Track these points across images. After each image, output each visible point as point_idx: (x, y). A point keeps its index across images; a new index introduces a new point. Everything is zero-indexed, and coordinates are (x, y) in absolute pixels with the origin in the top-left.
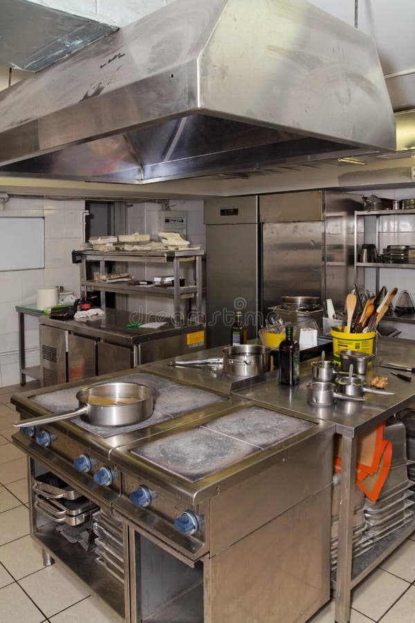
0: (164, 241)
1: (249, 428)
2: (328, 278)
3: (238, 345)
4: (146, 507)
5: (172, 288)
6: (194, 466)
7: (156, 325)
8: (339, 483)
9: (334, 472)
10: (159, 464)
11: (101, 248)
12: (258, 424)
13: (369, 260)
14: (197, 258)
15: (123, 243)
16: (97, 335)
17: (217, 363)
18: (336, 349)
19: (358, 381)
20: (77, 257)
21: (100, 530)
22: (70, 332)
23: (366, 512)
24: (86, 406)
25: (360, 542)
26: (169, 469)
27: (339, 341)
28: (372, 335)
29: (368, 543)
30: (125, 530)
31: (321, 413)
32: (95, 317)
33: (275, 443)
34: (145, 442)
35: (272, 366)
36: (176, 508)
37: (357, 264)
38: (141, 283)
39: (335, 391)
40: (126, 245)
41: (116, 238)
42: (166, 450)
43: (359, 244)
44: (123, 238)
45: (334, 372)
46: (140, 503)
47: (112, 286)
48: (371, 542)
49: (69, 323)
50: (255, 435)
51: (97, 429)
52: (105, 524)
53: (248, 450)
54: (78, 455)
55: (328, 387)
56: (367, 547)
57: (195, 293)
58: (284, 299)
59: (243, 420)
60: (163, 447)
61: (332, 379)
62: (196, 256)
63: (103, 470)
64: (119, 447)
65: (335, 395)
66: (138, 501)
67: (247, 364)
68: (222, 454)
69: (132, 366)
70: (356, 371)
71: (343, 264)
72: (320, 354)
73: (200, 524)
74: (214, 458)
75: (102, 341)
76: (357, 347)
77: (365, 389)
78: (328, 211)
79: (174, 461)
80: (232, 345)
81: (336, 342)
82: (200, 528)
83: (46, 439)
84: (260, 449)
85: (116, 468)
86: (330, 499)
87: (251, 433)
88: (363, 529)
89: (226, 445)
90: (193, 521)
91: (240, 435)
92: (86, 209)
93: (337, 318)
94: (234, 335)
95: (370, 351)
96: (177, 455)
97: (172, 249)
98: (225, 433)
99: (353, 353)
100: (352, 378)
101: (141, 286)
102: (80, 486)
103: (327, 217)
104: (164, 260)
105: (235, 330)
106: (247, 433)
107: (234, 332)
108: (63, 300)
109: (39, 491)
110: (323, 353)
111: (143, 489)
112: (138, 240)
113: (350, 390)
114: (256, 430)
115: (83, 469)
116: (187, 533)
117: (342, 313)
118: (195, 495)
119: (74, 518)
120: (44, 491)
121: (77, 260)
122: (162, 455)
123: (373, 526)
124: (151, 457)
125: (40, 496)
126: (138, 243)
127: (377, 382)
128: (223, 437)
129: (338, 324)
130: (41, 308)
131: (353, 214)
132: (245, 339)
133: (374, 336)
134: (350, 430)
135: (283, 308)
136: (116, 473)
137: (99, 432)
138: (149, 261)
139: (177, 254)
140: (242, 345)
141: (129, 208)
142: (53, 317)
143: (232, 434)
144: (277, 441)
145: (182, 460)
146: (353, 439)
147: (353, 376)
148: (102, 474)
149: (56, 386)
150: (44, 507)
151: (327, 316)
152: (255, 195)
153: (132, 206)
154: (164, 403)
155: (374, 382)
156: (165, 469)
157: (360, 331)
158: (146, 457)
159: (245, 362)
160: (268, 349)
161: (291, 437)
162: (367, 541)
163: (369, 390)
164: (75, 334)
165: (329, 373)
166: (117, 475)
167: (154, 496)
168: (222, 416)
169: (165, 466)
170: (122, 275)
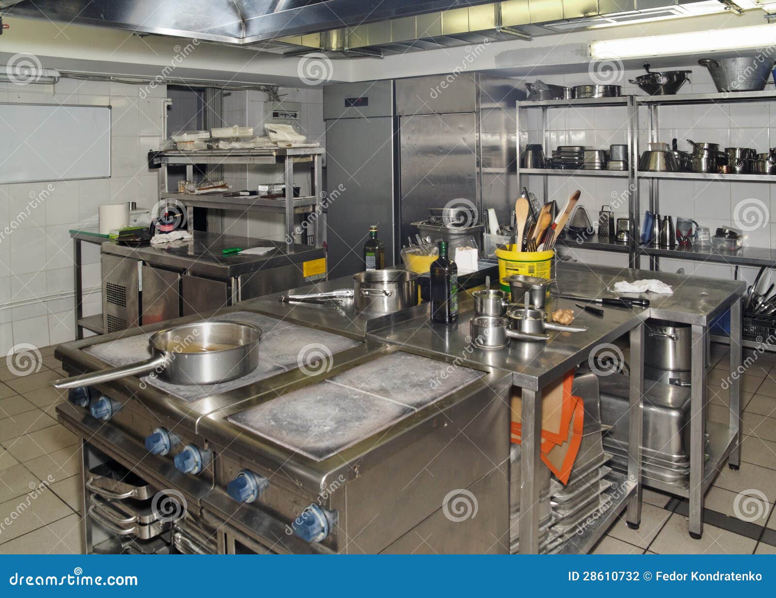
0: (272, 135)
1: (395, 381)
2: (484, 187)
3: (373, 270)
4: (252, 504)
5: (282, 199)
6: (321, 436)
7: (261, 251)
8: (519, 458)
9: (511, 443)
10: (271, 436)
11: (189, 147)
12: (406, 376)
13: (535, 165)
14: (316, 157)
15: (217, 140)
16: (180, 266)
17: (346, 296)
18: (503, 274)
19: (536, 315)
20: (154, 160)
21: (184, 543)
22: (144, 264)
23: (552, 498)
24: (164, 354)
25: (547, 542)
26: (285, 442)
27: (506, 264)
28: (549, 254)
29: (556, 543)
30: (220, 540)
31: (491, 359)
32: (180, 242)
33: (433, 400)
34: (249, 405)
35: (420, 300)
36: (295, 502)
37: (520, 170)
38: (241, 193)
39: (508, 328)
40: (221, 142)
41: (208, 134)
42: (279, 416)
43: (522, 146)
44: (217, 133)
45: (503, 304)
46: (243, 496)
47: (201, 198)
48: (560, 540)
49: (144, 250)
50: (404, 390)
51: (179, 390)
52: (192, 533)
53: (396, 411)
54: (152, 430)
55: (498, 323)
56: (556, 547)
57: (314, 206)
58: (431, 211)
59: (386, 370)
60: (275, 411)
61: (502, 313)
62: (314, 155)
63: (187, 451)
64: (211, 413)
65: (509, 333)
66: (239, 494)
67: (387, 295)
68: (359, 419)
69: (230, 304)
70: (532, 302)
71: (504, 170)
72: (483, 282)
73: (331, 525)
74: (348, 425)
75: (189, 274)
76: (531, 271)
77: (547, 326)
78: (483, 102)
79: (291, 431)
80: (365, 270)
81: (502, 265)
82: (331, 531)
83: (106, 409)
84: (413, 410)
85: (206, 445)
86: (507, 482)
87: (398, 388)
88: (550, 524)
89: (365, 405)
90: (320, 519)
91: (384, 391)
92: (168, 97)
93: (502, 234)
94: (368, 258)
95: (547, 275)
96: (295, 422)
97: (282, 145)
98: (362, 389)
99: (526, 278)
100: (529, 311)
101: (241, 197)
102: (155, 476)
103: (482, 109)
104: (272, 161)
105: (369, 251)
106: (393, 388)
107: (368, 254)
108: (135, 221)
109: (96, 489)
110: (488, 279)
111: (246, 476)
112: (237, 134)
113: (528, 326)
114: (404, 383)
115: (158, 450)
116: (312, 538)
117: (508, 228)
118: (324, 479)
119: (147, 527)
120: (103, 489)
121: (155, 163)
122: (273, 423)
123: (563, 519)
124: (257, 425)
125: (98, 497)
126: (237, 139)
127: (561, 316)
128: (360, 394)
129: (505, 241)
130: (105, 232)
131: (515, 106)
132: (382, 264)
133: (552, 256)
134: (532, 380)
135: (429, 223)
136: (207, 454)
137: (182, 393)
138: (252, 162)
139: (289, 152)
140: (378, 271)
141: (225, 98)
142: (122, 243)
143: (372, 391)
144: (435, 398)
145: (303, 429)
146: (536, 393)
147: (530, 309)
148: (187, 456)
149: (123, 332)
150: (103, 514)
151: (489, 232)
152: (391, 79)
153: (229, 94)
154: (275, 350)
155: (556, 317)
156: (278, 443)
157: (535, 249)
158: (252, 427)
159: (385, 292)
160: (414, 276)
161: (454, 391)
162: (555, 540)
163: (552, 326)
164: (152, 266)
165: (497, 306)
166: (209, 457)
167: (262, 487)
168: (356, 365)
169: (278, 439)
170: (215, 184)
